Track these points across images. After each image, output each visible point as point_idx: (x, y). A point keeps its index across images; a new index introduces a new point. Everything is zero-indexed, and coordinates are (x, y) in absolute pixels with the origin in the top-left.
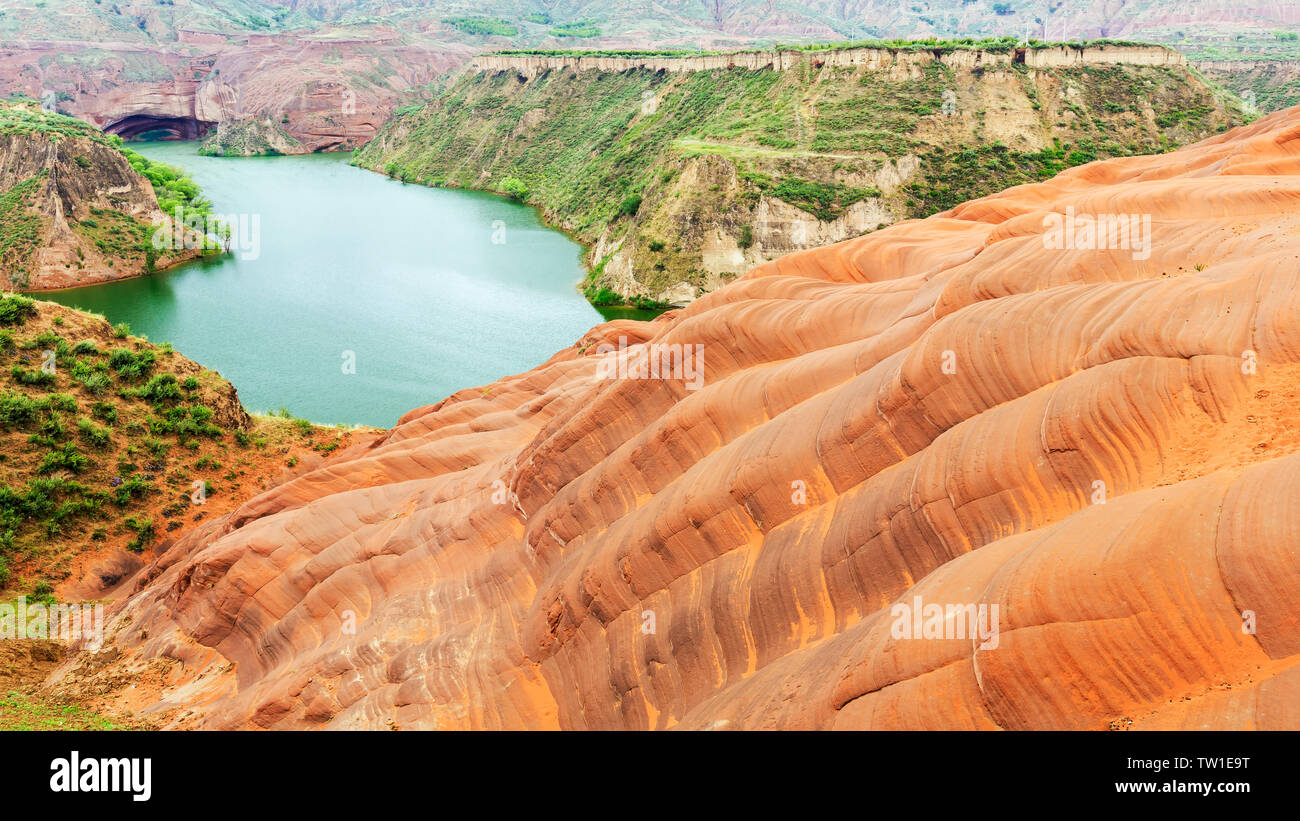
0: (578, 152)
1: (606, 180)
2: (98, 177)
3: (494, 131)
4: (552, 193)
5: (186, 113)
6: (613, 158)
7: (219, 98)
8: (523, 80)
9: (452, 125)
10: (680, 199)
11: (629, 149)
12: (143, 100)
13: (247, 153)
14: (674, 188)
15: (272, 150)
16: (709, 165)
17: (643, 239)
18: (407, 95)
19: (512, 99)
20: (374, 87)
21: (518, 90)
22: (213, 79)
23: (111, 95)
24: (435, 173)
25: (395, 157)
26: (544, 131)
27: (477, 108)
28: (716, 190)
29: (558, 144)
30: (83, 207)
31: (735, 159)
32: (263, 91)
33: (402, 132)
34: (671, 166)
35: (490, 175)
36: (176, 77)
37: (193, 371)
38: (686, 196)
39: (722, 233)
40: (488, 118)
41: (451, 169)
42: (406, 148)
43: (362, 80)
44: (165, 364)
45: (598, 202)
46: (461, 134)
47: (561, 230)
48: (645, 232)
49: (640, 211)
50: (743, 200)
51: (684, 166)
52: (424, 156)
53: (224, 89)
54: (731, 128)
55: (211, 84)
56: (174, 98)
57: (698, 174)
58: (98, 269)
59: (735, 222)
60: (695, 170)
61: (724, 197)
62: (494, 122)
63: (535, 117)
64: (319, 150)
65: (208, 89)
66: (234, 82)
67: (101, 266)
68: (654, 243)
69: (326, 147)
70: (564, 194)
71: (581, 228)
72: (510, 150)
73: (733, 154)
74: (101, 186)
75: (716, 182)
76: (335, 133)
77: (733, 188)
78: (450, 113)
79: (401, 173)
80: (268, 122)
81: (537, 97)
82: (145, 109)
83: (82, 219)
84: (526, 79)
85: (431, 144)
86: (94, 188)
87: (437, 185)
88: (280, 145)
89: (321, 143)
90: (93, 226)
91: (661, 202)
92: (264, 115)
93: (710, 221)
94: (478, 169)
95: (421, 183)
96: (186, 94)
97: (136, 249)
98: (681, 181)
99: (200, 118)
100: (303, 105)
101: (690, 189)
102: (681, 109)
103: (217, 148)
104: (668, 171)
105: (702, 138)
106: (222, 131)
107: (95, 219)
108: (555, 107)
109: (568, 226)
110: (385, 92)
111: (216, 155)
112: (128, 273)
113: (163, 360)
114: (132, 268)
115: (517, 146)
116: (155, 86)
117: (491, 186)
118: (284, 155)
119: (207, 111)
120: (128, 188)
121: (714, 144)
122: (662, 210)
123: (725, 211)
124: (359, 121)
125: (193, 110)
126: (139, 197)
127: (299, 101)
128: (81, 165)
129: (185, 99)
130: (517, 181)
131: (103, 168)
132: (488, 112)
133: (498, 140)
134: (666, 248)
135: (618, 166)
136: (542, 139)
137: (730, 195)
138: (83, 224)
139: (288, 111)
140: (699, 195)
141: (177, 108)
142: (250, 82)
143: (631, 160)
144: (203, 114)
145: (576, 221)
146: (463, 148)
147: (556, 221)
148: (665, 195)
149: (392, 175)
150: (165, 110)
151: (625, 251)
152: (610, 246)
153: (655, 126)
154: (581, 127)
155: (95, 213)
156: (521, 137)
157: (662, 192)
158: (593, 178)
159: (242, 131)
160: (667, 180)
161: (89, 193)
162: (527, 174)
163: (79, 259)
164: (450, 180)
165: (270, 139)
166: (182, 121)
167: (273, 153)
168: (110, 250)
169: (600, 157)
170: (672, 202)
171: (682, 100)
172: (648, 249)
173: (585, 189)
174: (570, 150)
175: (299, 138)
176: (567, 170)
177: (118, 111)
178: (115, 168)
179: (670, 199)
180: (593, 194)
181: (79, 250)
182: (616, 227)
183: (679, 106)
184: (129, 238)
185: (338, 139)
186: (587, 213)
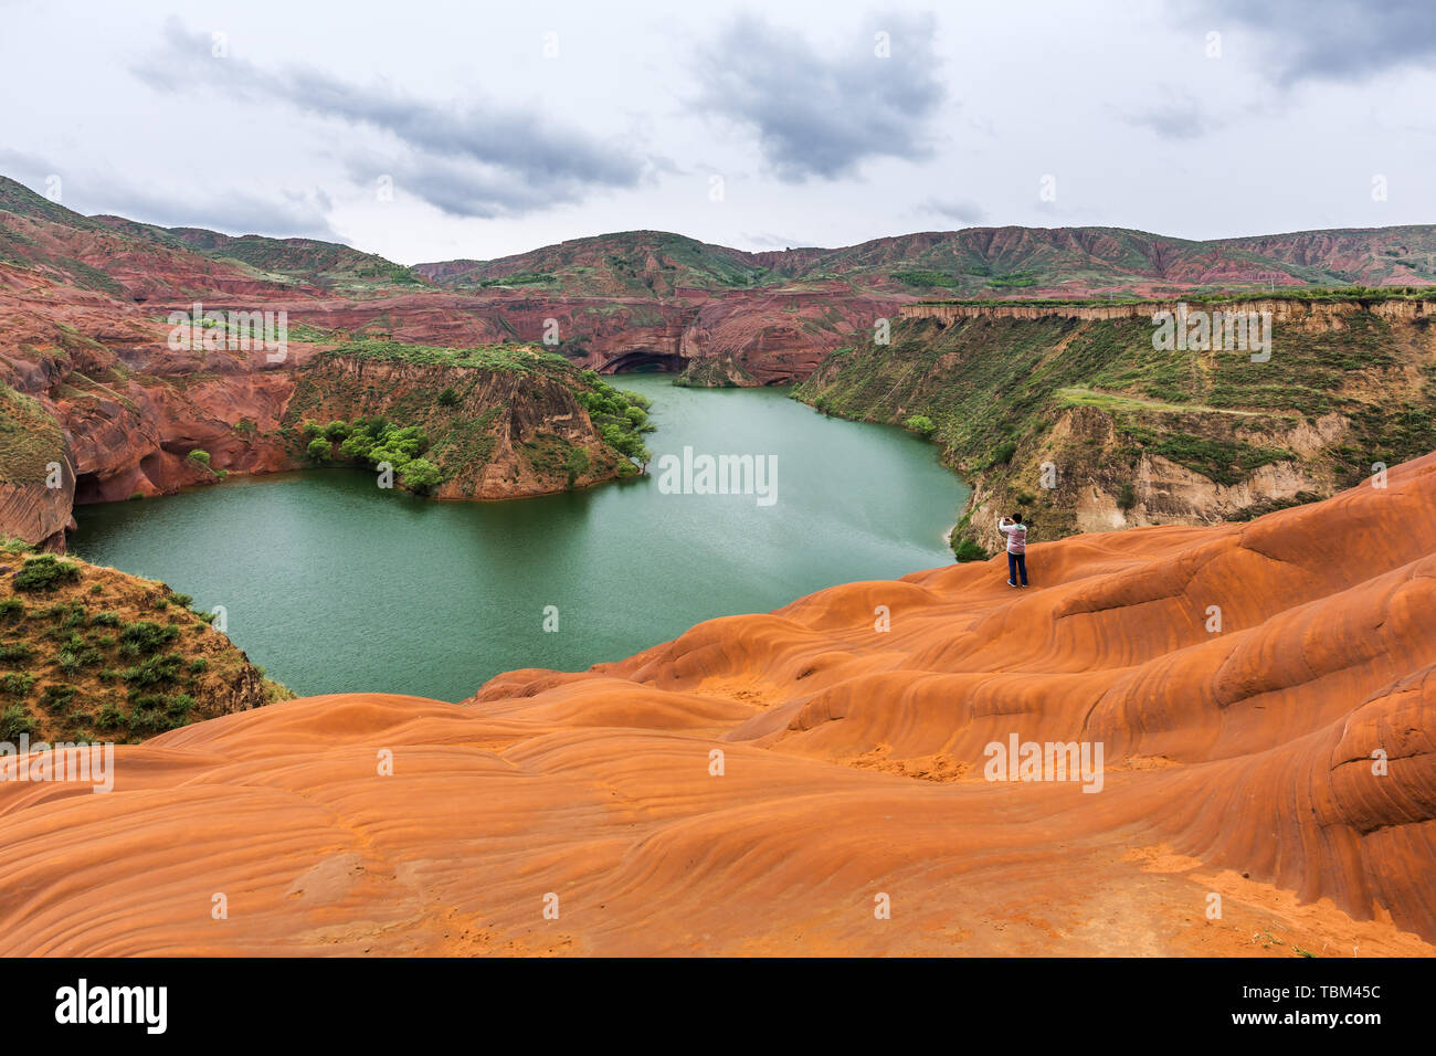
0: (987, 394)
1: (1003, 423)
2: (547, 407)
3: (911, 372)
4: (956, 433)
5: (673, 350)
6: (1012, 402)
7: (698, 340)
8: (941, 326)
9: (874, 365)
10: (1053, 451)
11: (1028, 394)
12: (641, 341)
13: (709, 384)
14: (1048, 439)
15: (730, 382)
16: (1085, 416)
17: (1011, 490)
18: (851, 337)
19: (931, 343)
20: (822, 330)
21: (936, 335)
22: (695, 325)
23: (618, 337)
24: (856, 409)
25: (825, 393)
26: (958, 373)
27: (897, 351)
28: (1092, 443)
29: (969, 386)
30: (529, 432)
31: (1114, 413)
32: (730, 334)
33: (834, 370)
34: (1045, 417)
35: (904, 412)
36: (668, 324)
37: (214, 650)
38: (1059, 449)
39: (1099, 491)
40: (908, 360)
41: (870, 405)
42: (835, 385)
43: (812, 325)
44: (188, 640)
45: (992, 446)
46: (882, 374)
47: (957, 471)
48: (1014, 483)
49: (1014, 460)
50: (1122, 456)
51: (1058, 417)
52: (849, 392)
53: (703, 332)
54: (1121, 378)
55: (693, 329)
56: (665, 340)
57: (1072, 426)
58: (529, 484)
59: (1114, 479)
60: (1069, 421)
61: (1100, 451)
62: (913, 364)
63: (950, 360)
64: (769, 384)
65: (692, 332)
66: (711, 327)
67: (532, 481)
68: (1023, 495)
69: (776, 381)
70: (964, 434)
71: (973, 471)
72: (924, 390)
73: (1113, 407)
74: (549, 414)
75: (1092, 435)
76: (785, 369)
77: (1111, 442)
78: (875, 355)
79: (826, 407)
80: (729, 360)
81: (953, 342)
82: (641, 348)
83: (527, 441)
84: (945, 326)
85: (856, 383)
86: (542, 416)
87: (856, 419)
88: (737, 379)
89: (773, 377)
90: (534, 447)
91: (1032, 453)
92: (727, 353)
93: (1085, 476)
94: (894, 407)
95: (843, 417)
96: (674, 337)
97: (564, 468)
98: (1054, 432)
99: (683, 355)
100: (760, 346)
101: (1063, 442)
102: (1081, 356)
103: (686, 380)
104: (1042, 421)
105: (1091, 388)
106: (691, 366)
107: (538, 442)
108: (969, 351)
109: (963, 468)
110: (832, 335)
111: (685, 386)
112: (553, 489)
113: (189, 635)
114: (555, 484)
115: (932, 387)
116: (651, 329)
117: (905, 423)
118: (739, 387)
119: (690, 350)
120: (570, 416)
121: (1101, 394)
122: (1034, 462)
123: (1101, 467)
124: (807, 358)
125: (678, 349)
126: (577, 423)
127: (756, 342)
128: (536, 397)
129: (673, 340)
130: (925, 419)
131: (552, 400)
132: (908, 355)
133: (914, 380)
134: (1037, 502)
135: (1014, 410)
136: (955, 381)
137: (1108, 450)
138: (526, 445)
139: (747, 350)
140: (1073, 447)
141: (665, 346)
142: (720, 329)
143: (1028, 405)
144: (685, 352)
145: (970, 463)
146: (881, 386)
147: (952, 461)
148: (1037, 447)
149: (821, 408)
150: (657, 349)
151: (994, 502)
152: (985, 494)
153: (1055, 373)
154: (993, 370)
155: (540, 436)
156: (935, 378)
157: (1035, 443)
158: (992, 420)
159: (707, 367)
160: (1041, 430)
161: (538, 420)
162: (938, 413)
163: (514, 475)
164: (868, 415)
165: (730, 373)
166: (669, 357)
167: (730, 386)
168: (542, 468)
169: (1002, 400)
170: (1044, 454)
171: (1084, 348)
172: (1016, 502)
173: (983, 431)
174: (980, 392)
175: (754, 373)
176: (974, 411)
177: (622, 349)
178: (562, 400)
179: (1042, 450)
180: (989, 436)
181: (516, 467)
182: (991, 474)
183: (1079, 354)
184: (561, 459)
185: (787, 375)
186: (981, 456)
